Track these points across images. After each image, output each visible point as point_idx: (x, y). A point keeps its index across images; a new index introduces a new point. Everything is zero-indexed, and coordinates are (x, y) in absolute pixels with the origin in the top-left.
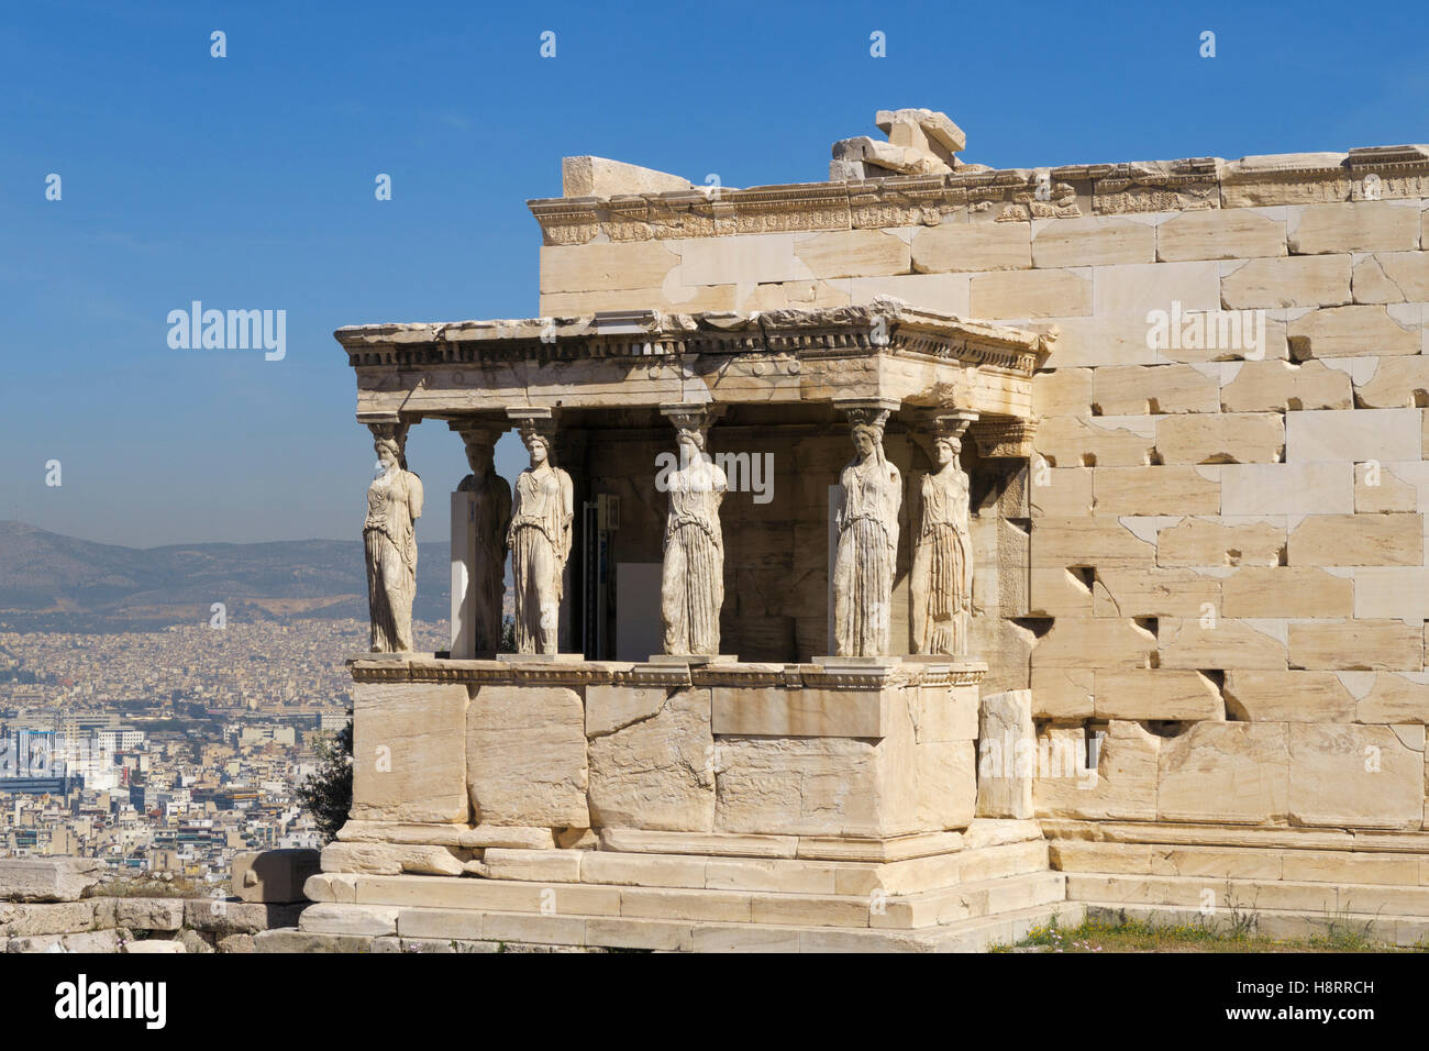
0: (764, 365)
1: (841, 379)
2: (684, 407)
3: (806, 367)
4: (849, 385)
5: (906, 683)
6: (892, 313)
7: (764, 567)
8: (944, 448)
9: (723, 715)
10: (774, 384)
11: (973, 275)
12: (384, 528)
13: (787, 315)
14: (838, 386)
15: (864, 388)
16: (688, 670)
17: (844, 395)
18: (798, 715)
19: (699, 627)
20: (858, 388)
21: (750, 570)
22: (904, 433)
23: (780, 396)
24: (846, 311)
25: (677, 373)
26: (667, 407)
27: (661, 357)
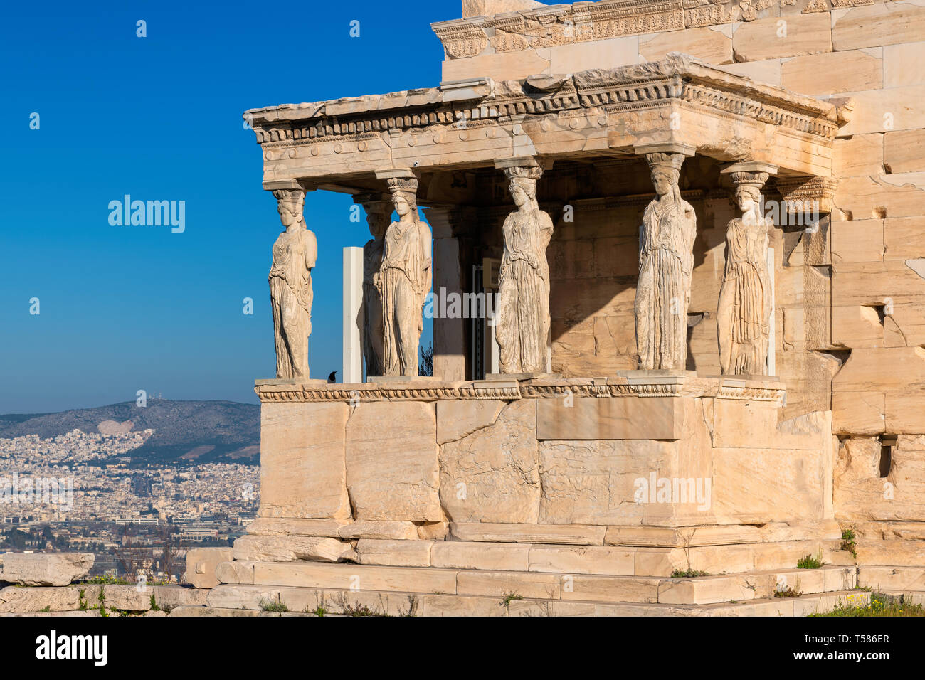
0: (578, 121)
1: (641, 128)
2: (513, 160)
3: (612, 120)
4: (648, 133)
5: (701, 394)
6: (681, 66)
7: (615, 314)
8: (745, 197)
9: (545, 423)
10: (586, 136)
11: (783, 61)
12: (283, 276)
13: (595, 75)
14: (638, 134)
15: (660, 135)
16: (517, 384)
17: (643, 141)
18: (606, 421)
19: (528, 349)
20: (655, 135)
21: (605, 318)
22: (727, 197)
23: (591, 146)
24: (644, 67)
25: (508, 132)
26: (501, 161)
27: (496, 118)
